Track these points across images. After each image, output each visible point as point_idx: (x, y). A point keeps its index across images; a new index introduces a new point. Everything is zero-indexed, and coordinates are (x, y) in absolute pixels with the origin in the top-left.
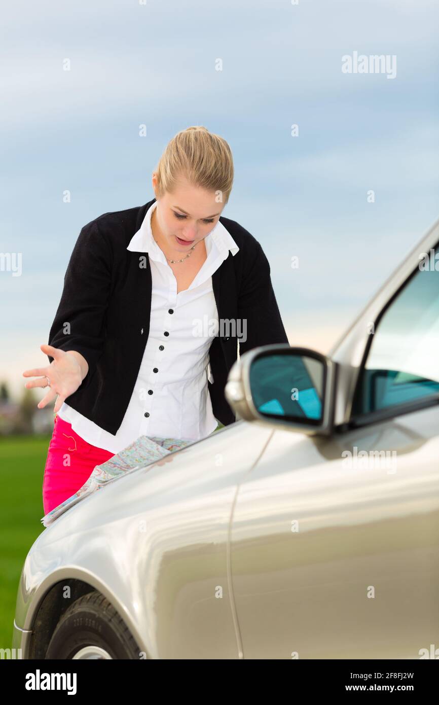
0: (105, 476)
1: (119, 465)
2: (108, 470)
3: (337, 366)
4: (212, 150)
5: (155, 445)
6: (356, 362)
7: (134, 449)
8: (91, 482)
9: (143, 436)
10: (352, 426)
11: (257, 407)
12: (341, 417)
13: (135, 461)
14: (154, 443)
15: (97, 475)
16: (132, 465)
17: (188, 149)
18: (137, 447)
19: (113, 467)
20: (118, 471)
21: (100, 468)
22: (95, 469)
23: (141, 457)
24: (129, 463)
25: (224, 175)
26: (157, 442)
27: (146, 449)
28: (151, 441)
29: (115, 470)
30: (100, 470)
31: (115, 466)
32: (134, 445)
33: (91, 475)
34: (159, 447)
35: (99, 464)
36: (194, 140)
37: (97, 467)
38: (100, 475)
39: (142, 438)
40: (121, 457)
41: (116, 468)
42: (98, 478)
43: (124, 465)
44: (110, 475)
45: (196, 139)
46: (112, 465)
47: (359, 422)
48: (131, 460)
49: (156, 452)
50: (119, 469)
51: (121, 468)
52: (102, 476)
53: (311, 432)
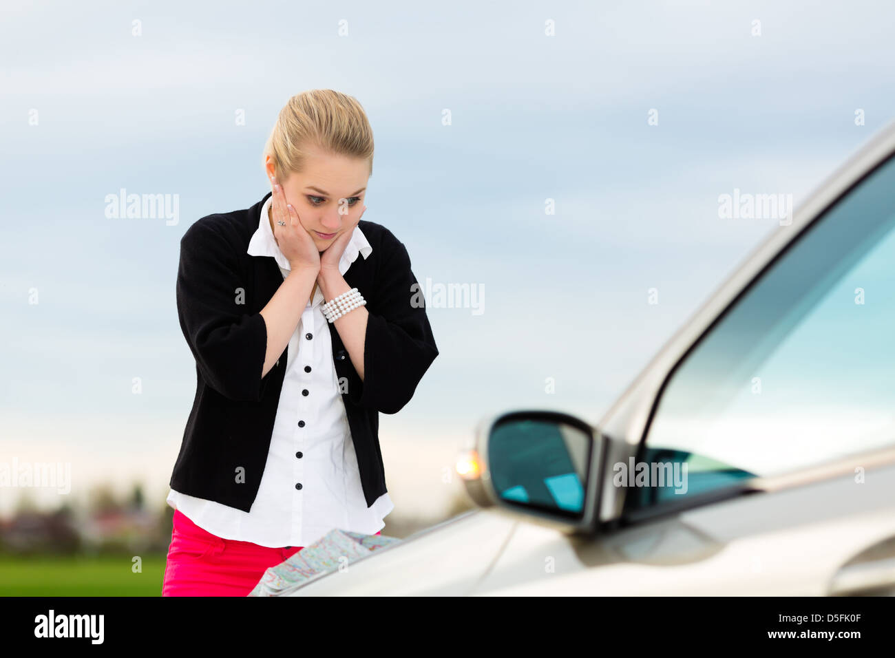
0: (280, 583)
1: (300, 568)
2: (285, 574)
3: (607, 441)
4: (341, 106)
5: (351, 542)
6: (634, 438)
7: (321, 546)
8: (259, 591)
9: (335, 530)
10: (623, 523)
11: (499, 493)
12: (609, 510)
13: (321, 564)
14: (350, 539)
15: (269, 582)
16: (318, 569)
17: (309, 111)
18: (327, 545)
19: (291, 571)
20: (298, 576)
21: (275, 572)
22: (266, 573)
23: (331, 558)
24: (314, 565)
25: (363, 135)
26: (355, 539)
27: (339, 547)
28: (345, 536)
29: (295, 575)
30: (273, 574)
31: (294, 570)
32: (322, 541)
33: (261, 581)
34: (357, 545)
35: (272, 566)
36: (314, 99)
37: (270, 570)
38: (272, 581)
39: (333, 532)
40: (304, 556)
41: (295, 572)
42: (271, 585)
43: (307, 569)
44: (286, 582)
45: (316, 98)
46: (291, 569)
47: (634, 517)
48: (316, 563)
49: (352, 552)
50: (299, 574)
51: (302, 573)
52: (276, 582)
53: (567, 528)
